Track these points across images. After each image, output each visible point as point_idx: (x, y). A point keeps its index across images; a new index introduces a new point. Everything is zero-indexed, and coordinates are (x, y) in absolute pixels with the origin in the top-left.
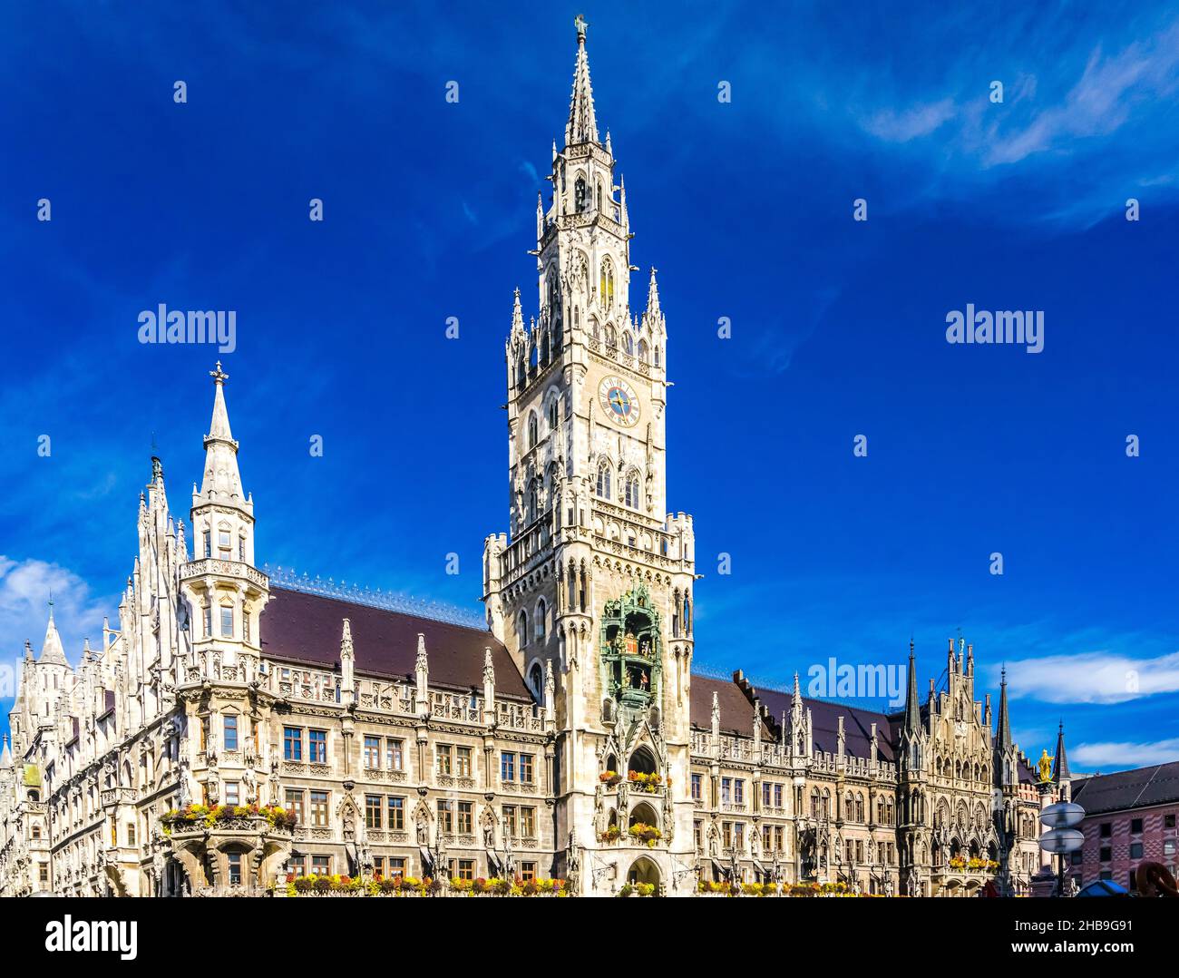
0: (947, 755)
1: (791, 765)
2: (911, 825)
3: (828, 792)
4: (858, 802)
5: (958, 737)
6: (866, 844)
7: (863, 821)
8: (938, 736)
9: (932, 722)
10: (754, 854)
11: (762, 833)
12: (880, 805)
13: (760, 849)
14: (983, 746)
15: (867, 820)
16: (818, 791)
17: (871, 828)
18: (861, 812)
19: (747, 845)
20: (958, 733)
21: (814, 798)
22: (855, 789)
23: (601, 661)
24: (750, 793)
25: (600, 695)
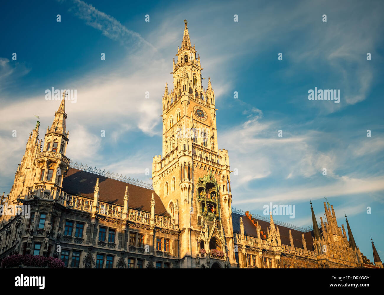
1: (274, 250)
23: (197, 201)
24: (259, 262)
25: (197, 214)
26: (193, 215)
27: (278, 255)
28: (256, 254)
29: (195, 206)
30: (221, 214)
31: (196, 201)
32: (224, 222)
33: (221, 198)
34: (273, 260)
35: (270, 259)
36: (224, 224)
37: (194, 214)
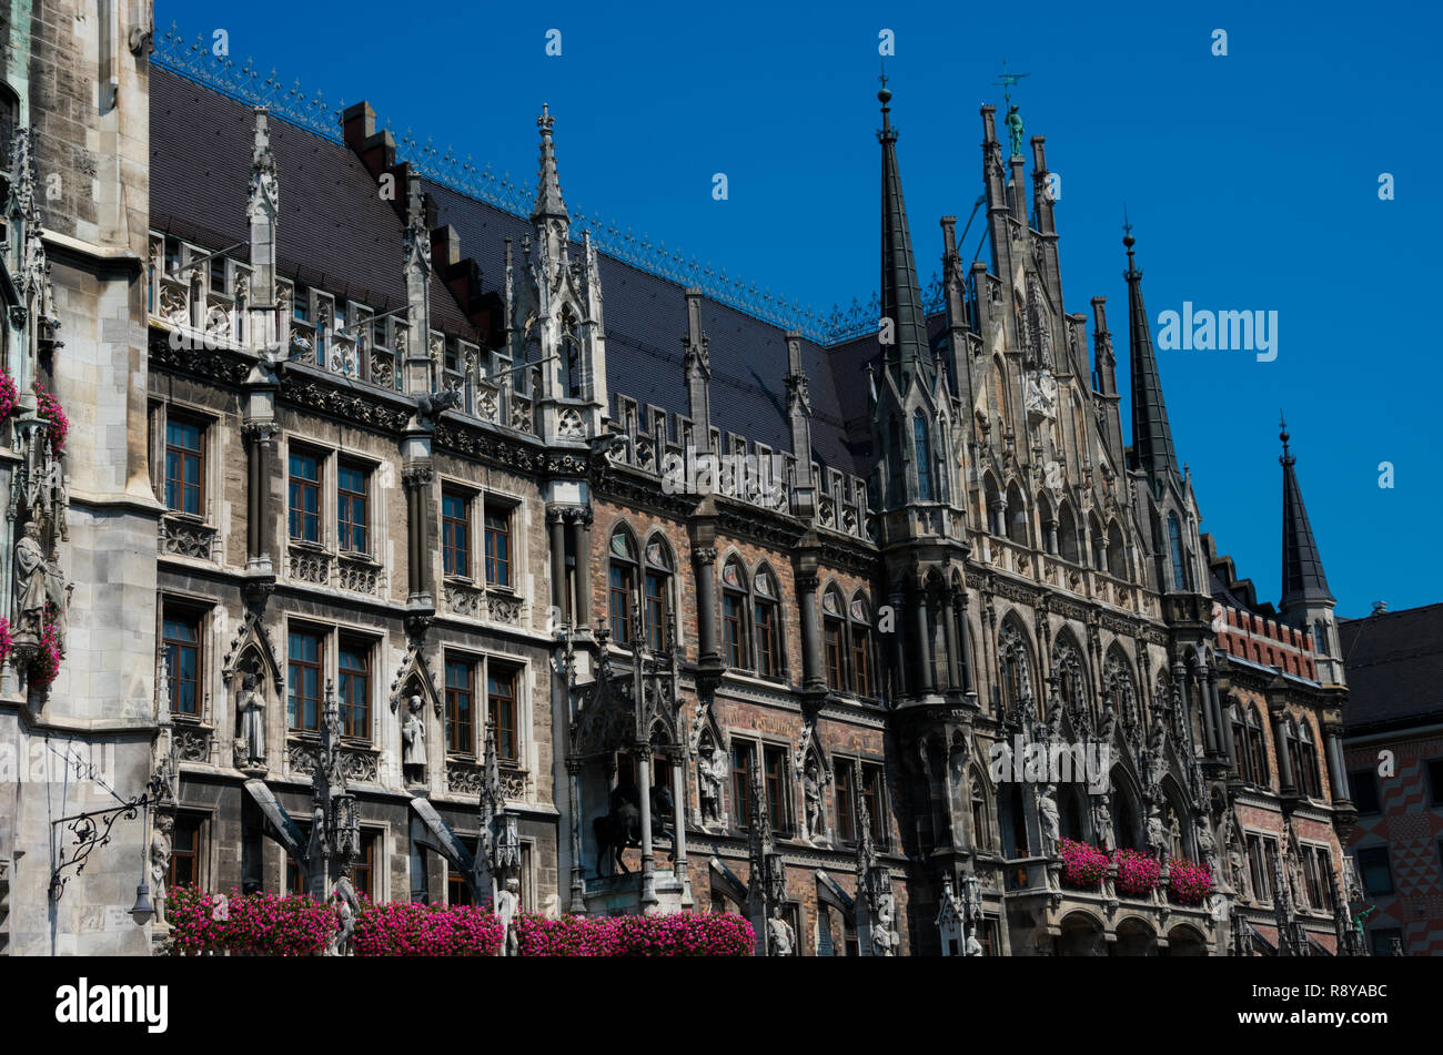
0: (1011, 475)
1: (539, 430)
2: (932, 699)
3: (667, 553)
4: (765, 607)
5: (1035, 419)
6: (797, 761)
7: (781, 676)
8: (980, 405)
9: (959, 353)
10: (413, 772)
11: (439, 684)
12: (831, 624)
13: (434, 752)
14: (1103, 458)
15: (795, 671)
16: (632, 544)
17: (811, 705)
18: (774, 639)
19: (386, 729)
20: (1032, 402)
21: (621, 570)
22: (752, 556)
24: (394, 520)
27: (573, 477)
28: (371, 453)
34: (526, 520)
35: (500, 511)
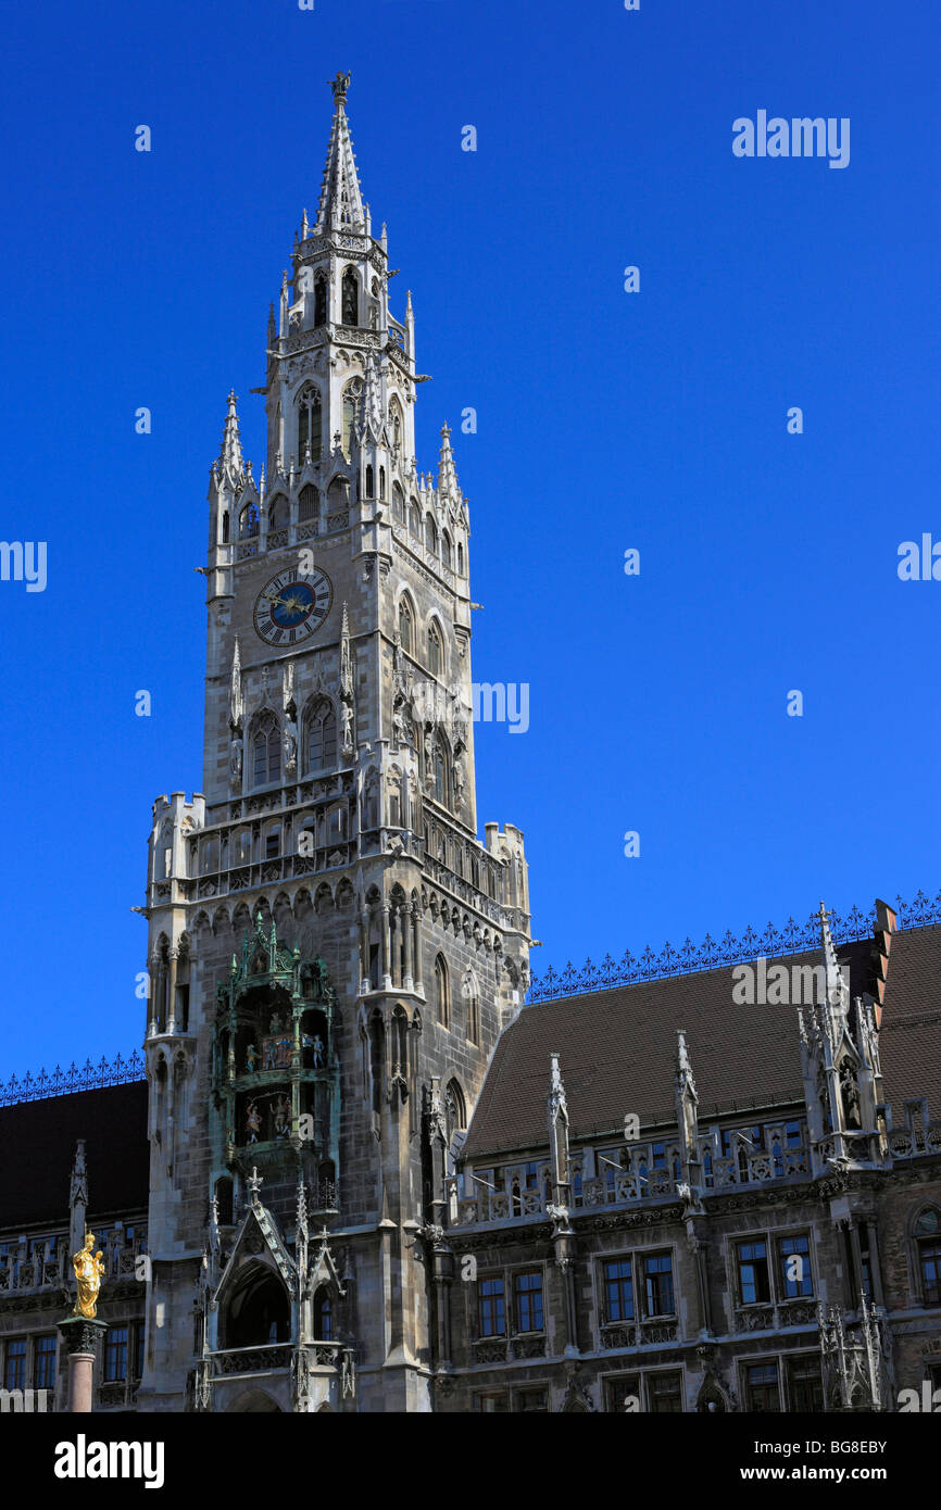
23: (211, 1105)
25: (208, 1175)
26: (190, 1187)
29: (203, 1135)
30: (343, 1119)
31: (207, 1109)
32: (357, 1152)
33: (346, 1026)
36: (359, 1165)
37: (196, 1181)
